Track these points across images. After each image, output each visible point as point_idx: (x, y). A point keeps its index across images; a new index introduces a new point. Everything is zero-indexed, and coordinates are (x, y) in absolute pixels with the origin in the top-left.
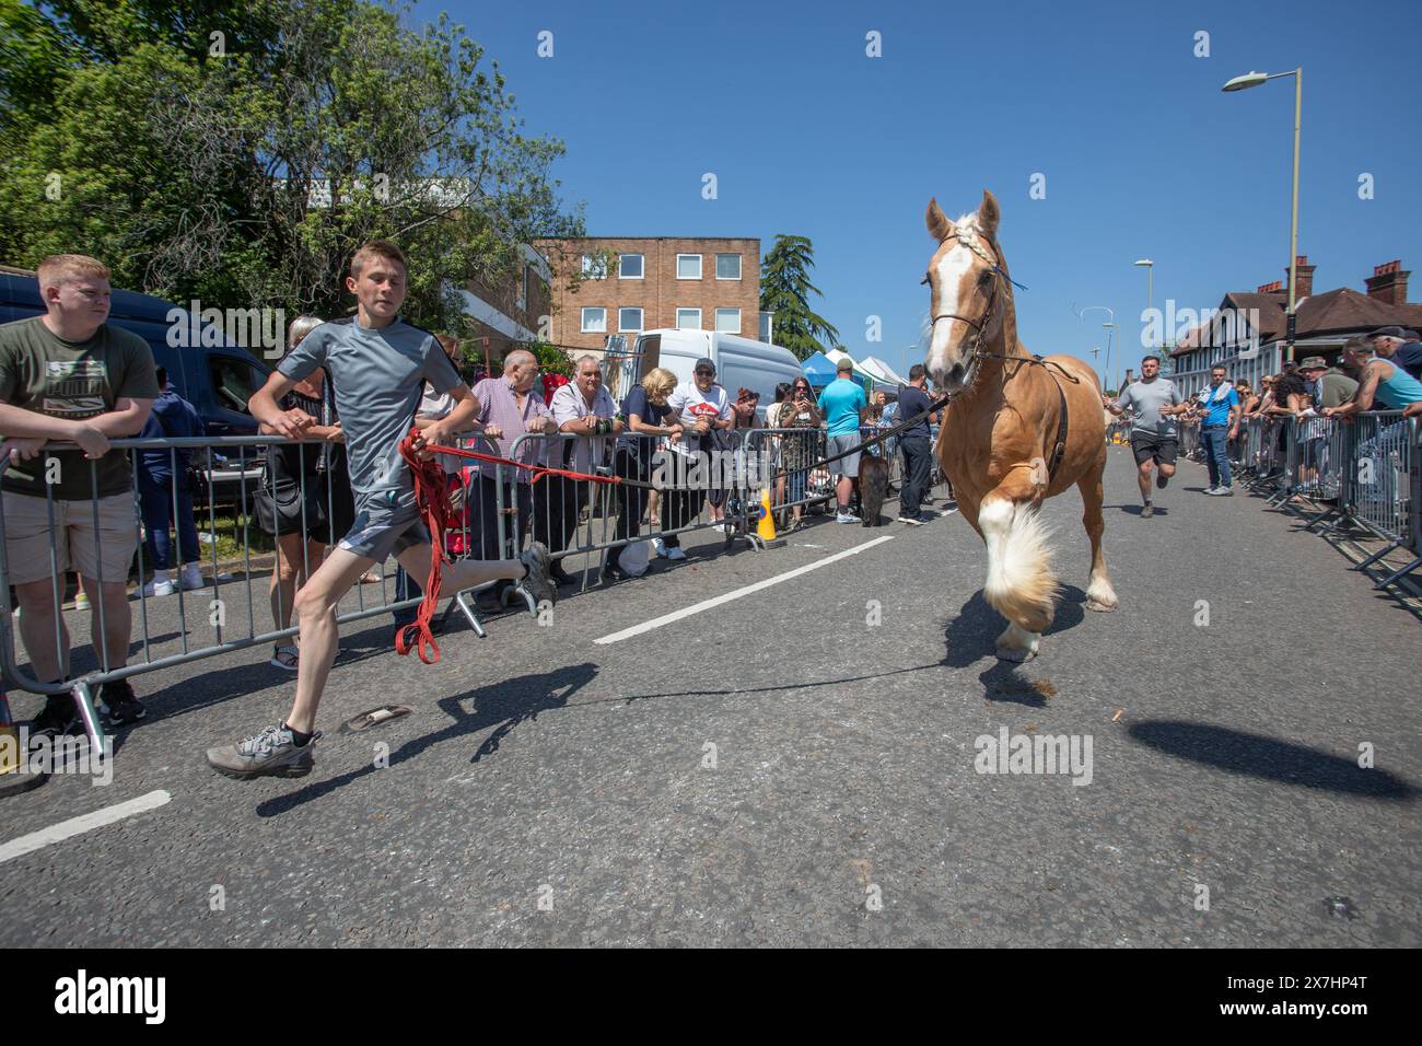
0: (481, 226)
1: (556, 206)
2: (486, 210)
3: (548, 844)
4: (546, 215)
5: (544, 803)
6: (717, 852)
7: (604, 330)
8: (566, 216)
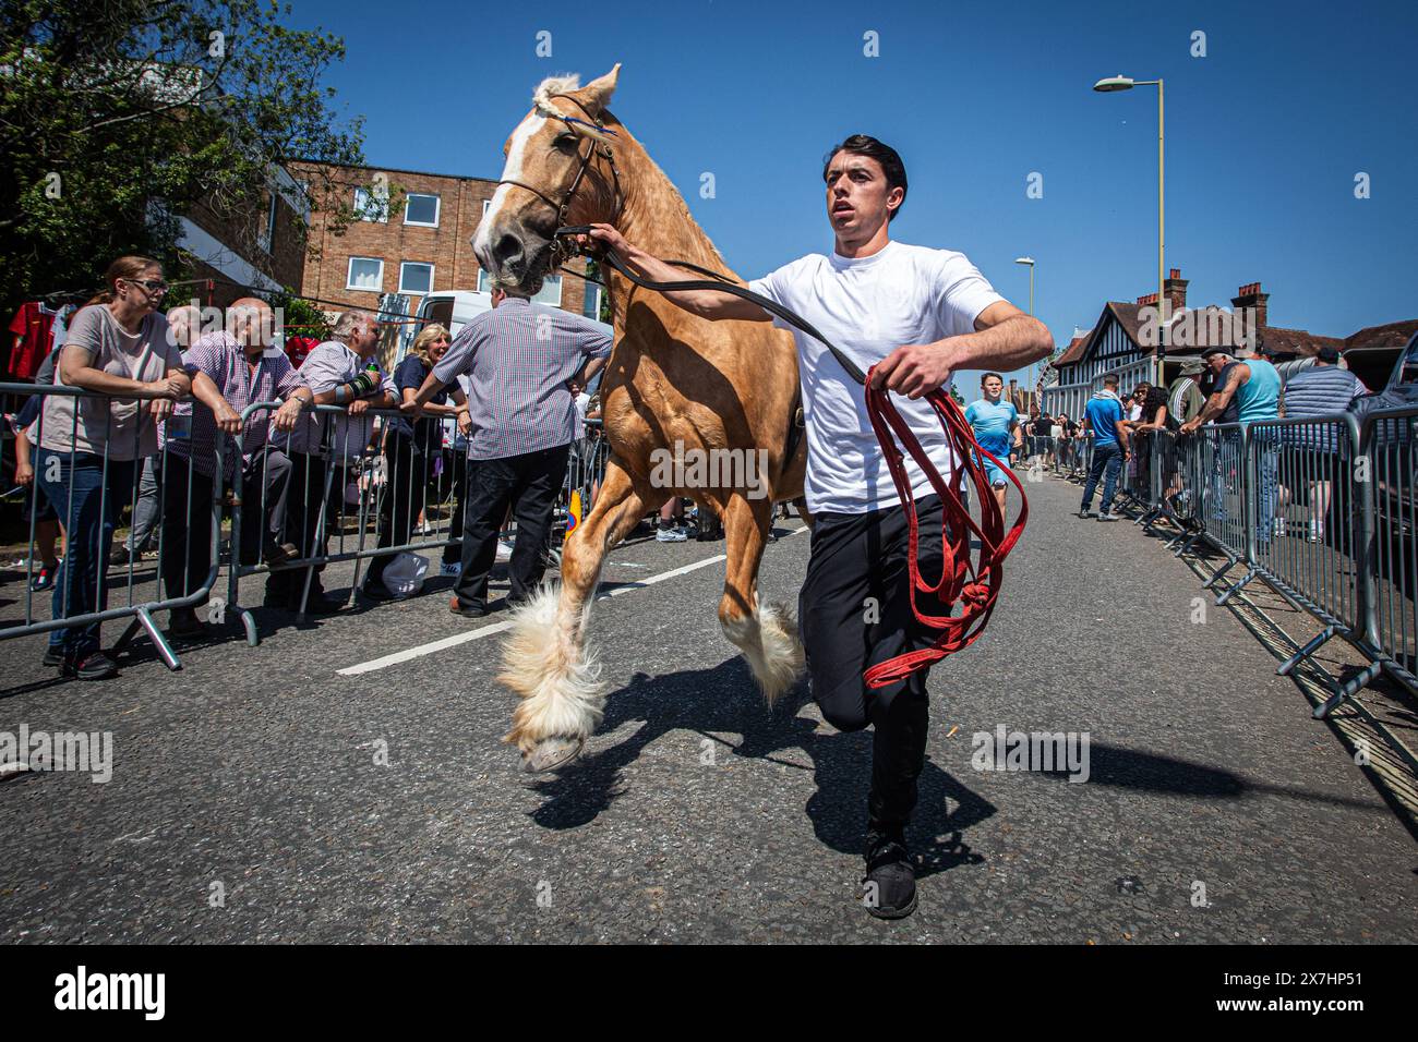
0: (216, 134)
1: (325, 119)
2: (226, 113)
3: (260, 902)
4: (309, 131)
5: (256, 857)
6: (482, 893)
7: (378, 288)
8: (339, 134)
